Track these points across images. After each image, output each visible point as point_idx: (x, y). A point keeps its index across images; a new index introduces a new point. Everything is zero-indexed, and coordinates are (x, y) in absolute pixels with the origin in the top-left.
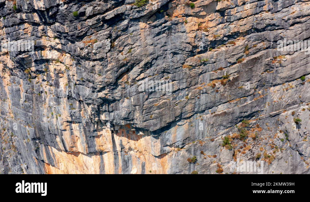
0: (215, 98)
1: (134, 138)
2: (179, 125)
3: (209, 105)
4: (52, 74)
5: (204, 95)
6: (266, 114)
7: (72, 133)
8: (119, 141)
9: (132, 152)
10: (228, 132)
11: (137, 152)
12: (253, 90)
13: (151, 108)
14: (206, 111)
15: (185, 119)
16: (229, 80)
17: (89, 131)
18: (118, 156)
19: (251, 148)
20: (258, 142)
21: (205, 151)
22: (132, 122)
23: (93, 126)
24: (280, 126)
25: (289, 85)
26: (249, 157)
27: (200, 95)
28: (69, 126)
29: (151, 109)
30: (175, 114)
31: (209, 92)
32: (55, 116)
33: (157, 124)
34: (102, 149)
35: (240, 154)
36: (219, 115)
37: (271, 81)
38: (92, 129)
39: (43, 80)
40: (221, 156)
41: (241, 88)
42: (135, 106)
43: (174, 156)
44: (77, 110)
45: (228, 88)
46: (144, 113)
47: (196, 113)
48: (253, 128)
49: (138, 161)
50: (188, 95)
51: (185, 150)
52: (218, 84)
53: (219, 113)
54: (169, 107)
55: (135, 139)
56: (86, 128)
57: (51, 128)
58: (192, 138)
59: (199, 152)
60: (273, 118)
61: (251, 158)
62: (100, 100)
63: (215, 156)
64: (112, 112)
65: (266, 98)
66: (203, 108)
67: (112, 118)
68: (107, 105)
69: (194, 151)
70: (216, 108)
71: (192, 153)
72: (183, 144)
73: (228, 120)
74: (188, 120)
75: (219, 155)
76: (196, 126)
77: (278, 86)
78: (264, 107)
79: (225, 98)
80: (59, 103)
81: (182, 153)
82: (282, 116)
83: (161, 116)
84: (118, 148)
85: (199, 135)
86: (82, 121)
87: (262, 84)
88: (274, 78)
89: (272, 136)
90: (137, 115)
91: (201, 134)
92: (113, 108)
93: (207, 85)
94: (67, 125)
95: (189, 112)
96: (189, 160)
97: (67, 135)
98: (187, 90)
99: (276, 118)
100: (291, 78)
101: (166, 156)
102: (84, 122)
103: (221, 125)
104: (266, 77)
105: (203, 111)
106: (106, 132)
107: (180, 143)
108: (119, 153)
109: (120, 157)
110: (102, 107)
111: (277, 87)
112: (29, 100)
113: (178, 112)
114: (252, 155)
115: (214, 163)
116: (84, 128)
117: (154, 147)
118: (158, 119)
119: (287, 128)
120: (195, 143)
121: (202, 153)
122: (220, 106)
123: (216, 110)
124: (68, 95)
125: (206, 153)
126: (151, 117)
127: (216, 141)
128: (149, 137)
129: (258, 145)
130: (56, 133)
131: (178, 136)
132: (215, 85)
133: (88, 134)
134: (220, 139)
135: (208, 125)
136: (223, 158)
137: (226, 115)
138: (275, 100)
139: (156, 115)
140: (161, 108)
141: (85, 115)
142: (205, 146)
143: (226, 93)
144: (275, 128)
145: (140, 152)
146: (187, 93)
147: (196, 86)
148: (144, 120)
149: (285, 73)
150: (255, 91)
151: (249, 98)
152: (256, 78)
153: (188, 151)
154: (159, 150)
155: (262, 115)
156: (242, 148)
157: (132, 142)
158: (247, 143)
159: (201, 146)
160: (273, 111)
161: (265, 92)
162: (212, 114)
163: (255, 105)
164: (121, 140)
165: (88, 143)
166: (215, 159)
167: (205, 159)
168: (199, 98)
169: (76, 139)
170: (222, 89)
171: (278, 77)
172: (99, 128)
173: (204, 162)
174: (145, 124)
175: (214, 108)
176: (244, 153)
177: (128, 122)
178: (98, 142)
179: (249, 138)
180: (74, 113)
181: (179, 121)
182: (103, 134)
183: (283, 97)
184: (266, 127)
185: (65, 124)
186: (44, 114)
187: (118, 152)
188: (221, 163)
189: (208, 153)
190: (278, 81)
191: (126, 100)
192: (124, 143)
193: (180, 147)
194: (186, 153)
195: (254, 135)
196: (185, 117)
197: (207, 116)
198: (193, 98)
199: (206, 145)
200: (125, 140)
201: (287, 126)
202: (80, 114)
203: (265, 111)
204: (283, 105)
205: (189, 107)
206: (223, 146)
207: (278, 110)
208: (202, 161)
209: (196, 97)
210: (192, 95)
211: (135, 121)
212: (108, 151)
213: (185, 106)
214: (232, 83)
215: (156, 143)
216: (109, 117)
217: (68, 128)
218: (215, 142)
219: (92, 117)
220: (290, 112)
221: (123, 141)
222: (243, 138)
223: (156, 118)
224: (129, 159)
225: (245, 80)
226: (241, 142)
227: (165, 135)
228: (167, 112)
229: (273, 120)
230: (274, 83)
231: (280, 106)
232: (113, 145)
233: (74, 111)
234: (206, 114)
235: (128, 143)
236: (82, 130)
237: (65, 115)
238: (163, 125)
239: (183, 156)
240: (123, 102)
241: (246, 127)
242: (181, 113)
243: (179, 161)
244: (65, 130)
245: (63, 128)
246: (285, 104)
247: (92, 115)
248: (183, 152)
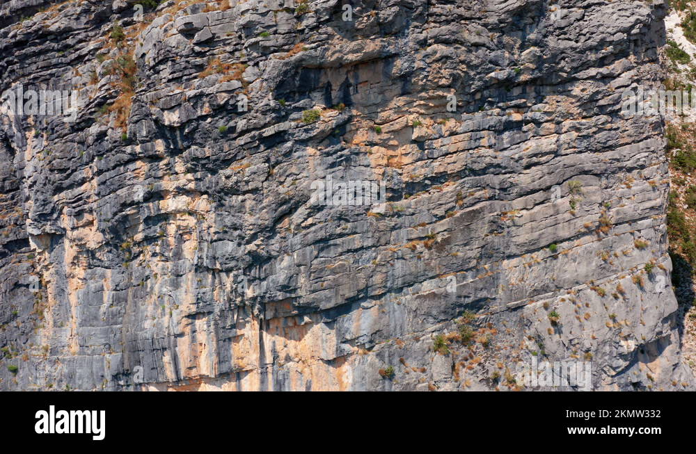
0: (416, 267)
1: (294, 337)
2: (364, 308)
3: (409, 278)
4: (172, 240)
5: (400, 261)
6: (500, 305)
7: (193, 339)
8: (271, 344)
9: (291, 364)
10: (440, 330)
11: (298, 362)
12: (475, 261)
13: (322, 270)
14: (405, 290)
15: (373, 297)
16: (437, 243)
17: (224, 328)
18: (267, 375)
19: (482, 361)
20: (493, 353)
21: (407, 358)
22: (293, 296)
23: (231, 316)
24: (527, 327)
25: (532, 258)
26: (481, 377)
27: (394, 261)
28: (189, 327)
29: (322, 273)
30: (357, 285)
31: (407, 257)
32: (167, 311)
33: (330, 297)
34: (241, 364)
35: (464, 370)
36: (425, 297)
37: (502, 249)
38: (229, 323)
39: (154, 255)
40: (434, 368)
41: (456, 256)
42: (299, 265)
43: (357, 362)
44: (208, 289)
45: (435, 253)
46: (312, 278)
47: (390, 291)
48: (481, 327)
49: (300, 379)
50: (375, 258)
51: (374, 353)
52: (420, 246)
53: (425, 294)
54: (348, 273)
55: (296, 337)
56: (219, 322)
57: (157, 335)
58: (384, 332)
59: (396, 360)
60: (514, 313)
61: (483, 379)
62: (248, 258)
63: (424, 371)
64: (264, 279)
65: (498, 278)
66: (399, 282)
67: (263, 290)
68: (258, 267)
69: (389, 357)
70: (420, 286)
71: (387, 360)
72: (371, 342)
73: (439, 307)
74: (378, 302)
75: (429, 368)
76: (389, 312)
77: (515, 259)
78: (496, 292)
79: (432, 269)
80: (176, 285)
81: (369, 358)
82: (528, 308)
83: (336, 286)
84: (269, 359)
85: (395, 330)
86: (213, 309)
87: (488, 253)
88: (505, 245)
89: (517, 345)
90: (302, 280)
91: (398, 327)
92: (267, 272)
93: (404, 247)
94: (188, 325)
95: (378, 286)
96: (380, 372)
97: (183, 346)
98: (375, 251)
99: (519, 313)
100: (533, 244)
101: (344, 363)
102: (217, 310)
103: (428, 314)
104: (493, 242)
105: (400, 290)
106: (250, 330)
107: (367, 339)
108: (270, 369)
109: (270, 376)
110: (250, 272)
111: (515, 261)
112: (119, 302)
113: (362, 284)
114: (485, 375)
115: (423, 382)
116: (216, 324)
117: (326, 342)
118: (332, 290)
119: (539, 330)
120: (390, 342)
121: (402, 362)
122: (425, 283)
123: (420, 290)
124: (196, 265)
125: (408, 362)
126: (322, 286)
127: (423, 340)
128: (319, 325)
129: (493, 357)
130: (166, 345)
131: (363, 326)
132: (415, 246)
133: (221, 335)
134: (428, 339)
135: (409, 312)
136: (437, 371)
137: (436, 299)
138: (513, 281)
139: (329, 282)
140: (337, 273)
141: (220, 296)
142: (406, 349)
143: (433, 261)
144: (519, 331)
145: (303, 362)
146: (374, 254)
147: (388, 246)
148: (312, 289)
149: (522, 236)
150: (478, 263)
151: (469, 274)
152: (477, 242)
153: (380, 355)
154: (335, 349)
155: (495, 307)
156: (466, 360)
157: (292, 343)
158: (475, 353)
159: (400, 348)
160: (511, 300)
161: (495, 268)
162: (414, 294)
163: (481, 286)
164: (274, 342)
165: (218, 354)
166: (423, 375)
167: (408, 373)
168: (392, 265)
169: (199, 348)
170: (426, 254)
171: (512, 244)
172: (241, 321)
173: (407, 378)
174: (313, 296)
175: (416, 285)
176: (471, 369)
177: (288, 295)
178: (236, 349)
179: (477, 344)
180: (204, 293)
181: (364, 299)
182: (246, 333)
183: (526, 278)
184: (504, 328)
185: (185, 321)
186: (147, 316)
187: (268, 366)
188: (434, 383)
189: (412, 364)
190: (513, 250)
191: (287, 258)
192: (278, 348)
193: (367, 346)
194: (377, 360)
195: (484, 339)
196: (372, 294)
197: (407, 297)
198: (383, 263)
199: (407, 347)
200: (280, 340)
201: (539, 326)
202: (213, 295)
203: (498, 301)
204: (526, 292)
205: (378, 279)
206: (435, 351)
207: (520, 299)
208: (403, 378)
209: (388, 262)
210: (381, 259)
211: (299, 293)
212: (251, 368)
213: (372, 276)
214: (441, 247)
215: (329, 336)
216: (260, 288)
217: (188, 330)
218: (420, 342)
219: (231, 297)
220: (540, 303)
221: (277, 343)
222: (466, 341)
223: (330, 288)
224: (286, 377)
225: (462, 243)
226: (464, 349)
227: (343, 321)
228: (345, 280)
229: (514, 317)
230: (507, 252)
231: (522, 292)
232: (261, 353)
233: (204, 290)
234: (405, 295)
235: (285, 346)
236: (212, 327)
237: (187, 302)
238: (340, 301)
239: (372, 365)
240: (282, 260)
241: (469, 323)
242: (367, 287)
243: (366, 373)
244: (182, 335)
245: (178, 330)
246: (530, 290)
247: (231, 292)
248: (371, 357)
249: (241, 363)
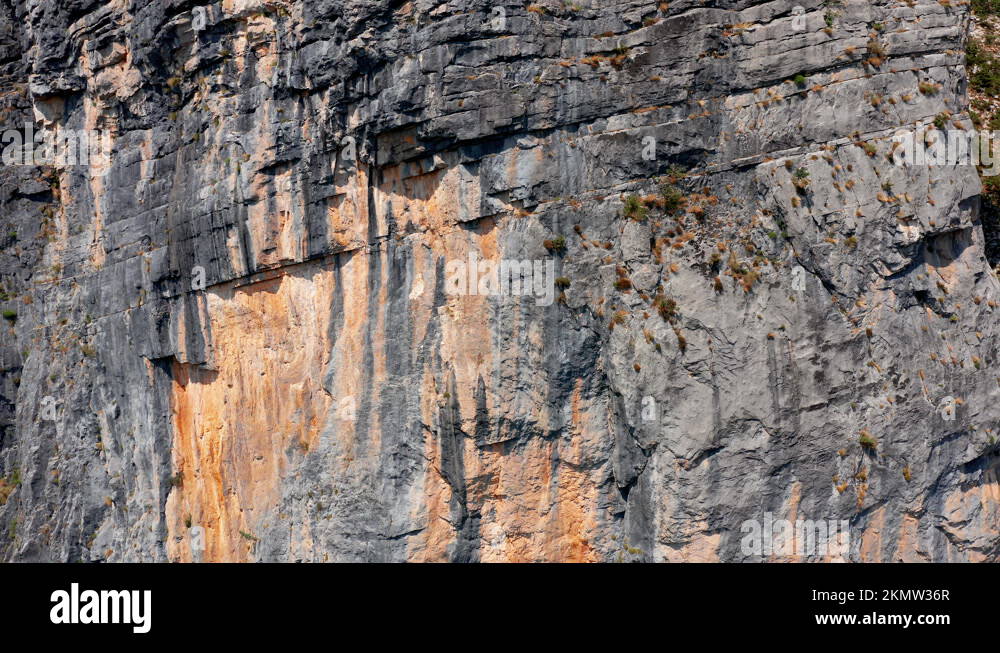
0: (599, 94)
1: (419, 194)
2: (523, 148)
3: (588, 110)
4: (240, 61)
5: (576, 82)
6: (722, 161)
7: (272, 206)
8: (386, 206)
9: (415, 235)
10: (633, 190)
11: (425, 232)
12: (685, 92)
13: (460, 82)
14: (582, 127)
15: (536, 133)
16: (629, 61)
17: (316, 183)
18: (379, 255)
19: (696, 239)
20: (711, 229)
21: (585, 228)
22: (418, 120)
23: (326, 164)
24: (761, 197)
25: (769, 94)
26: (693, 262)
27: (566, 82)
28: (266, 187)
29: (462, 86)
30: (512, 110)
31: (586, 77)
32: (234, 166)
33: (472, 123)
34: (341, 240)
35: (669, 249)
36: (612, 138)
37: (725, 78)
38: (324, 174)
39: (215, 89)
40: (624, 242)
41: (657, 81)
42: (426, 72)
43: (511, 227)
44: (293, 123)
45: (626, 75)
46: (445, 92)
47: (559, 127)
48: (694, 192)
49: (428, 258)
50: (539, 75)
51: (537, 216)
52: (604, 64)
53: (612, 134)
54: (498, 90)
55: (422, 195)
56: (309, 174)
57: (219, 203)
58: (552, 185)
59: (569, 228)
60: (742, 174)
61: (696, 264)
62: (351, 62)
63: (609, 247)
64: (375, 96)
65: (719, 122)
66: (574, 114)
67: (374, 112)
68: (366, 76)
69: (559, 222)
70: (604, 122)
71: (555, 227)
72: (532, 198)
73: (633, 155)
74: (543, 141)
75: (617, 243)
76: (559, 157)
77: (744, 96)
78: (717, 144)
79: (622, 98)
80: (245, 126)
81: (529, 224)
82: (763, 168)
83: (479, 107)
84: (382, 229)
85: (568, 183)
86: (301, 154)
87: (705, 84)
88: (730, 72)
89: (746, 221)
90: (430, 94)
91: (572, 181)
92: (379, 84)
93: (581, 64)
94: (263, 184)
95: (543, 115)
96: (546, 245)
97: (257, 218)
98: (537, 64)
99: (749, 175)
100: (771, 72)
101: (492, 228)
102: (306, 155)
103: (617, 164)
104: (711, 66)
105: (574, 127)
106: (355, 188)
107: (525, 194)
108: (384, 246)
109: (384, 257)
110: (354, 86)
111: (743, 98)
112: (164, 172)
113: (519, 108)
114: (700, 258)
115: (609, 263)
116: (306, 178)
117: (467, 193)
118: (475, 112)
119: (779, 199)
120: (560, 202)
121: (577, 231)
122: (611, 119)
123: (604, 128)
124: (276, 87)
125: (586, 233)
126: (460, 105)
127: (609, 200)
128: (455, 169)
129: (711, 236)
130: (231, 218)
131: (521, 174)
132: (596, 62)
133: (312, 193)
134: (616, 200)
135: (588, 159)
136: (628, 246)
137: (628, 142)
138: (741, 127)
139: (470, 100)
140: (483, 89)
141: (311, 133)
142: (583, 213)
143: (624, 87)
144: (750, 201)
145: (432, 231)
146: (537, 68)
147: (557, 60)
148: (446, 107)
149: (755, 60)
150: (689, 95)
151: (677, 111)
152: (688, 64)
153: (544, 219)
154: (478, 204)
155: (714, 164)
156: (672, 235)
157: (414, 205)
158: (685, 227)
159: (575, 211)
160: (737, 155)
161: (714, 107)
162: (595, 134)
163: (694, 130)
164: (390, 203)
165: (308, 225)
166: (608, 253)
167: (586, 248)
168: (563, 87)
169: (280, 219)
170: (613, 76)
171: (740, 71)
172: (341, 172)
173: (585, 256)
174: (447, 118)
175: (599, 122)
176: (679, 247)
177: (410, 119)
178: (335, 217)
179: (689, 215)
180: (287, 129)
181: (523, 133)
182: (348, 192)
183: (759, 124)
184: (727, 196)
185: (259, 178)
186: (204, 181)
187: (381, 240)
188: (624, 264)
189: (592, 236)
190: (741, 80)
191: (408, 62)
192: (397, 211)
193: (526, 204)
194: (541, 227)
195: (699, 208)
196: (535, 127)
197: (587, 137)
198: (550, 82)
199: (585, 209)
200: (399, 201)
201: (778, 194)
202: (300, 132)
203: (719, 155)
204: (761, 144)
205: (542, 105)
206: (626, 218)
207: (751, 155)
208: (579, 255)
209: (557, 82)
210: (548, 75)
211: (428, 114)
212: (356, 246)
213: (533, 101)
214: (636, 67)
215: (470, 185)
216: (369, 111)
217: (263, 192)
218: (605, 203)
219: (327, 131)
220: (781, 161)
221: (393, 203)
222: (672, 207)
223: (472, 108)
224: (407, 255)
225: (666, 63)
226: (668, 220)
227: (491, 162)
228: (495, 100)
229: (743, 180)
230: (733, 83)
231: (755, 143)
232: (370, 222)
233: (287, 124)
234: (582, 134)
235: (406, 209)
236: (299, 183)
237: (261, 146)
238: (487, 130)
239: (532, 233)
240: (402, 65)
241: (676, 184)
242: (526, 115)
243: (524, 243)
244: (254, 200)
245: (248, 193)
246: (765, 142)
247: (327, 122)
248: (532, 221)
249: (343, 239)
